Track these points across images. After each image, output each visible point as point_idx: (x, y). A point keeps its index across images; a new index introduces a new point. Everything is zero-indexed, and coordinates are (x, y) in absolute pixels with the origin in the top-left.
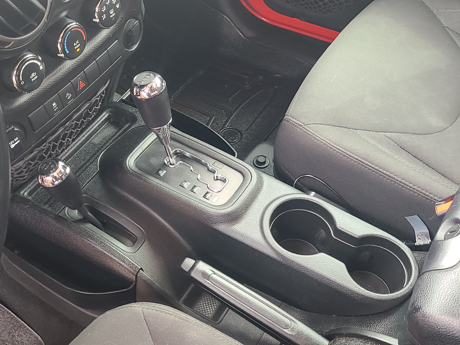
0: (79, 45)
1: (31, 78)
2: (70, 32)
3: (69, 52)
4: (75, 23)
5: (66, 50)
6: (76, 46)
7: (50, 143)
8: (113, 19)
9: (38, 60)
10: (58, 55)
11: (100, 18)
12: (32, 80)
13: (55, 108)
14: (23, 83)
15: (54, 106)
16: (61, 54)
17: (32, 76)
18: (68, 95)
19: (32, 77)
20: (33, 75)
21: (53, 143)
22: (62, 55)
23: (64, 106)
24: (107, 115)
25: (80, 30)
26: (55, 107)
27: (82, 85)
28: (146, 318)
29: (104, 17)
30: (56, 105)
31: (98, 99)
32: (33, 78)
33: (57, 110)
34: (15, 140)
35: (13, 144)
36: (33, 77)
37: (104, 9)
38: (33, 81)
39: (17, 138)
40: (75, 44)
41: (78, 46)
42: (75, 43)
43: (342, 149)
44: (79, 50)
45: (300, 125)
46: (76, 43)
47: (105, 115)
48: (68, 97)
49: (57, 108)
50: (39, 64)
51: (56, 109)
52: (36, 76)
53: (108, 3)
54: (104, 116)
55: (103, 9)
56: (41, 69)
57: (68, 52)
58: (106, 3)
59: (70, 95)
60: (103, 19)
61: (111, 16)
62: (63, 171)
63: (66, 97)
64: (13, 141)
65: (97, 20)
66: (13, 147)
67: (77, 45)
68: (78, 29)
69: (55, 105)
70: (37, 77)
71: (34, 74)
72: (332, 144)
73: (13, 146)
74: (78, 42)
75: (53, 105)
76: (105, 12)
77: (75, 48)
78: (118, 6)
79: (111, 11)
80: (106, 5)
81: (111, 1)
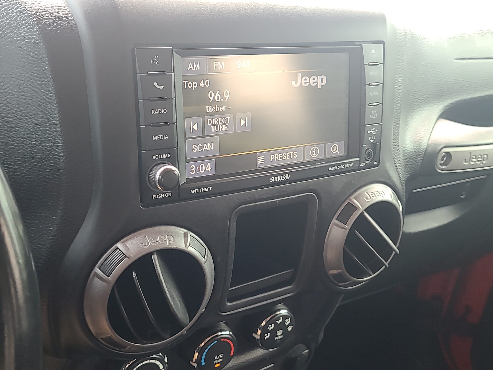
0: (222, 360)
2: (216, 341)
4: (228, 333)
5: (203, 361)
6: (217, 360)
8: (278, 342)
9: (163, 362)
10: (191, 362)
11: (262, 336)
16: (195, 363)
22: (195, 365)
25: (230, 342)
29: (268, 336)
37: (271, 327)
40: (216, 357)
41: (219, 361)
42: (216, 356)
44: (218, 365)
46: (218, 357)
50: (161, 366)
53: (279, 322)
57: (203, 364)
58: (277, 321)
60: (266, 338)
61: (276, 338)
65: (258, 337)
67: (219, 359)
68: (228, 341)
74: (221, 356)
76: (271, 332)
77: (215, 362)
78: (290, 329)
79: (279, 333)
80: (276, 324)
81: (284, 321)
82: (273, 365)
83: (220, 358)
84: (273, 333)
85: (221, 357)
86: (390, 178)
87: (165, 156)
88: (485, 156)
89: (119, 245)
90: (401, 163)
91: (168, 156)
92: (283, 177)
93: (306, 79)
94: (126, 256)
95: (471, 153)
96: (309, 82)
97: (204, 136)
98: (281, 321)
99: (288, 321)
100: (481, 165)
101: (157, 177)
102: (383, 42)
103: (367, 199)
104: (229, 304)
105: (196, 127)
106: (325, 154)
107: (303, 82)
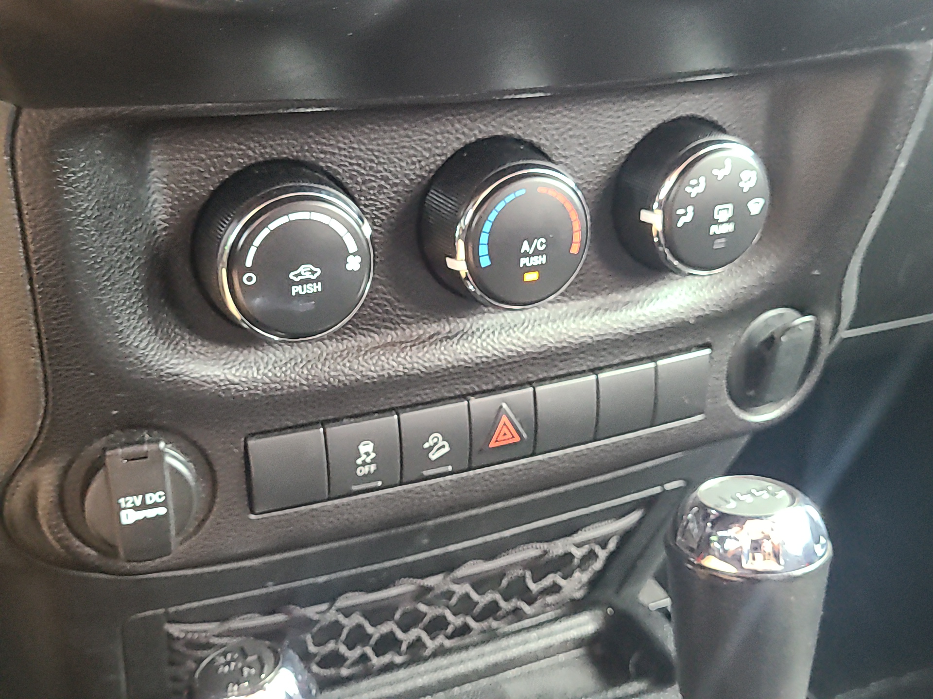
0: (543, 259)
1: (291, 276)
3: (489, 263)
6: (526, 255)
8: (719, 244)
10: (449, 262)
11: (669, 218)
12: (295, 289)
13: (364, 464)
14: (250, 279)
15: (364, 457)
17: (300, 274)
18: (436, 444)
19: (297, 276)
20: (305, 271)
21: (357, 619)
22: (462, 268)
23: (404, 480)
26: (364, 461)
27: (505, 434)
29: (686, 216)
30: (373, 455)
31: (578, 553)
32: (302, 283)
33: (368, 477)
34: (148, 496)
35: (136, 508)
36: (300, 278)
37: (698, 185)
38: (297, 293)
39: (160, 497)
40: (525, 247)
41: (536, 261)
42: (526, 243)
44: (533, 276)
46: (530, 246)
48: (431, 448)
49: (373, 468)
50: (352, 247)
51: (365, 470)
52: (316, 281)
53: (720, 173)
54: (580, 625)
55: (693, 186)
56: (349, 267)
57: (485, 261)
58: (716, 171)
59: (443, 446)
60: (680, 224)
61: (714, 229)
63: (426, 445)
64: (141, 497)
65: (656, 221)
66: (131, 521)
67: (533, 255)
69: (368, 454)
70: (318, 287)
71: (313, 273)
73: (128, 517)
74: (542, 244)
75: (363, 449)
77: (524, 261)
80: (710, 180)
81: (736, 176)
83: (537, 253)
84: (704, 208)
85: (540, 248)
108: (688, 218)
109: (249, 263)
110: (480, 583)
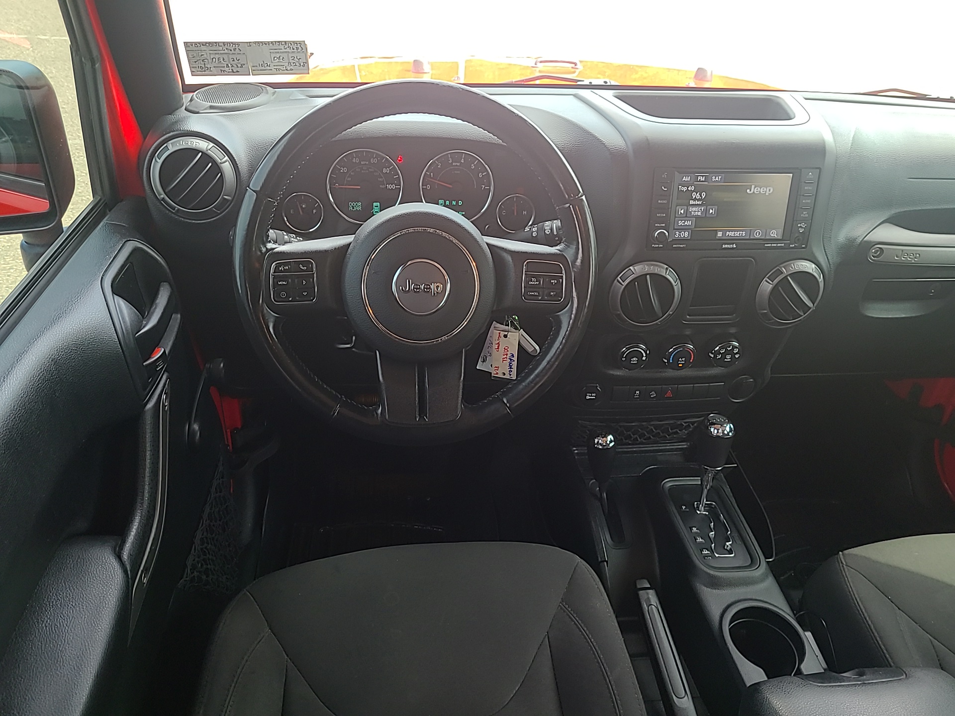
0: (684, 362)
2: (682, 349)
3: (672, 362)
5: (671, 359)
6: (680, 361)
7: (620, 426)
8: (727, 363)
9: (646, 353)
11: (715, 355)
12: (632, 362)
13: (636, 395)
14: (624, 359)
16: (666, 359)
18: (653, 394)
20: (634, 359)
22: (666, 361)
24: (685, 446)
25: (691, 352)
27: (669, 394)
28: (577, 568)
31: (685, 425)
32: (633, 361)
34: (593, 395)
35: (589, 396)
39: (595, 395)
40: (680, 359)
43: (862, 607)
44: (681, 365)
45: (842, 563)
47: (684, 445)
49: (638, 397)
50: (644, 355)
51: (636, 397)
52: (636, 361)
53: (729, 349)
55: (722, 351)
56: (643, 359)
60: (717, 358)
61: (726, 360)
62: (608, 442)
63: (651, 394)
64: (591, 394)
65: (712, 356)
66: (588, 398)
69: (638, 394)
71: (636, 359)
72: (856, 596)
75: (637, 392)
76: (722, 354)
77: (679, 362)
78: (737, 356)
79: (728, 357)
80: (726, 350)
81: (733, 349)
82: (723, 383)
83: (682, 361)
84: (724, 356)
86: (815, 257)
87: (662, 225)
88: (918, 255)
89: (631, 268)
90: (832, 250)
91: (664, 225)
92: (732, 245)
93: (757, 189)
94: (633, 273)
95: (902, 251)
96: (760, 191)
97: (686, 217)
98: (731, 348)
99: (736, 351)
100: (913, 261)
101: (656, 235)
102: (820, 168)
103: (792, 268)
104: (688, 317)
105: (682, 212)
106: (765, 236)
107: (756, 190)
108: (719, 357)
109: (624, 356)
110: (656, 427)
